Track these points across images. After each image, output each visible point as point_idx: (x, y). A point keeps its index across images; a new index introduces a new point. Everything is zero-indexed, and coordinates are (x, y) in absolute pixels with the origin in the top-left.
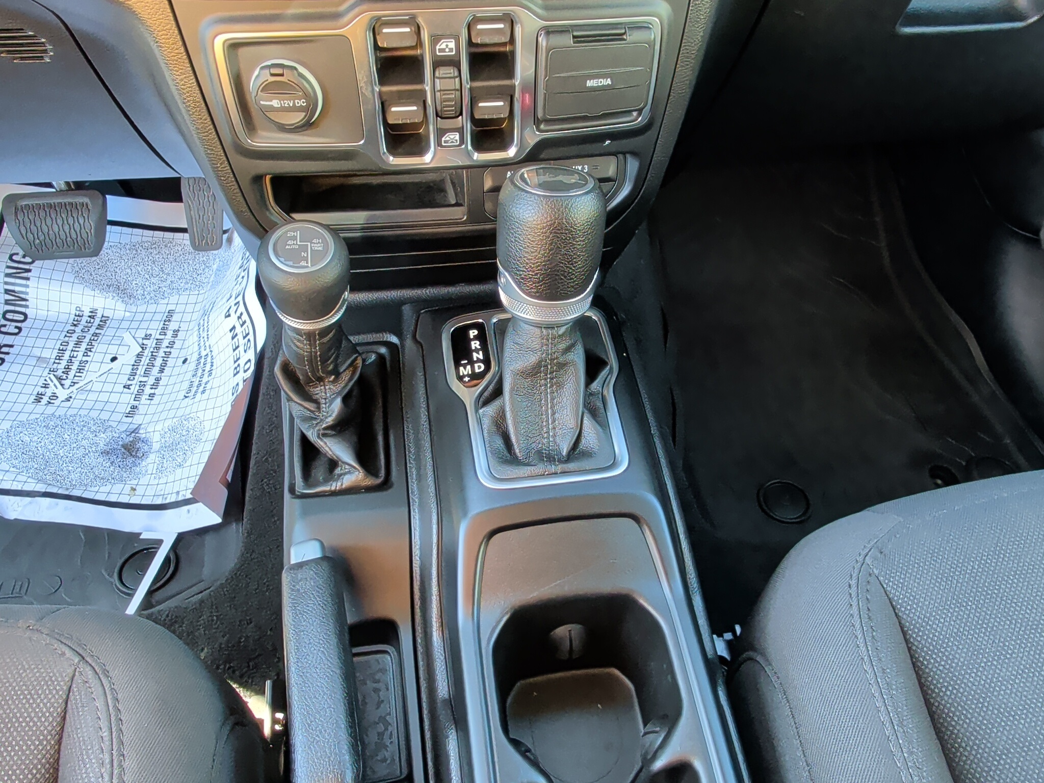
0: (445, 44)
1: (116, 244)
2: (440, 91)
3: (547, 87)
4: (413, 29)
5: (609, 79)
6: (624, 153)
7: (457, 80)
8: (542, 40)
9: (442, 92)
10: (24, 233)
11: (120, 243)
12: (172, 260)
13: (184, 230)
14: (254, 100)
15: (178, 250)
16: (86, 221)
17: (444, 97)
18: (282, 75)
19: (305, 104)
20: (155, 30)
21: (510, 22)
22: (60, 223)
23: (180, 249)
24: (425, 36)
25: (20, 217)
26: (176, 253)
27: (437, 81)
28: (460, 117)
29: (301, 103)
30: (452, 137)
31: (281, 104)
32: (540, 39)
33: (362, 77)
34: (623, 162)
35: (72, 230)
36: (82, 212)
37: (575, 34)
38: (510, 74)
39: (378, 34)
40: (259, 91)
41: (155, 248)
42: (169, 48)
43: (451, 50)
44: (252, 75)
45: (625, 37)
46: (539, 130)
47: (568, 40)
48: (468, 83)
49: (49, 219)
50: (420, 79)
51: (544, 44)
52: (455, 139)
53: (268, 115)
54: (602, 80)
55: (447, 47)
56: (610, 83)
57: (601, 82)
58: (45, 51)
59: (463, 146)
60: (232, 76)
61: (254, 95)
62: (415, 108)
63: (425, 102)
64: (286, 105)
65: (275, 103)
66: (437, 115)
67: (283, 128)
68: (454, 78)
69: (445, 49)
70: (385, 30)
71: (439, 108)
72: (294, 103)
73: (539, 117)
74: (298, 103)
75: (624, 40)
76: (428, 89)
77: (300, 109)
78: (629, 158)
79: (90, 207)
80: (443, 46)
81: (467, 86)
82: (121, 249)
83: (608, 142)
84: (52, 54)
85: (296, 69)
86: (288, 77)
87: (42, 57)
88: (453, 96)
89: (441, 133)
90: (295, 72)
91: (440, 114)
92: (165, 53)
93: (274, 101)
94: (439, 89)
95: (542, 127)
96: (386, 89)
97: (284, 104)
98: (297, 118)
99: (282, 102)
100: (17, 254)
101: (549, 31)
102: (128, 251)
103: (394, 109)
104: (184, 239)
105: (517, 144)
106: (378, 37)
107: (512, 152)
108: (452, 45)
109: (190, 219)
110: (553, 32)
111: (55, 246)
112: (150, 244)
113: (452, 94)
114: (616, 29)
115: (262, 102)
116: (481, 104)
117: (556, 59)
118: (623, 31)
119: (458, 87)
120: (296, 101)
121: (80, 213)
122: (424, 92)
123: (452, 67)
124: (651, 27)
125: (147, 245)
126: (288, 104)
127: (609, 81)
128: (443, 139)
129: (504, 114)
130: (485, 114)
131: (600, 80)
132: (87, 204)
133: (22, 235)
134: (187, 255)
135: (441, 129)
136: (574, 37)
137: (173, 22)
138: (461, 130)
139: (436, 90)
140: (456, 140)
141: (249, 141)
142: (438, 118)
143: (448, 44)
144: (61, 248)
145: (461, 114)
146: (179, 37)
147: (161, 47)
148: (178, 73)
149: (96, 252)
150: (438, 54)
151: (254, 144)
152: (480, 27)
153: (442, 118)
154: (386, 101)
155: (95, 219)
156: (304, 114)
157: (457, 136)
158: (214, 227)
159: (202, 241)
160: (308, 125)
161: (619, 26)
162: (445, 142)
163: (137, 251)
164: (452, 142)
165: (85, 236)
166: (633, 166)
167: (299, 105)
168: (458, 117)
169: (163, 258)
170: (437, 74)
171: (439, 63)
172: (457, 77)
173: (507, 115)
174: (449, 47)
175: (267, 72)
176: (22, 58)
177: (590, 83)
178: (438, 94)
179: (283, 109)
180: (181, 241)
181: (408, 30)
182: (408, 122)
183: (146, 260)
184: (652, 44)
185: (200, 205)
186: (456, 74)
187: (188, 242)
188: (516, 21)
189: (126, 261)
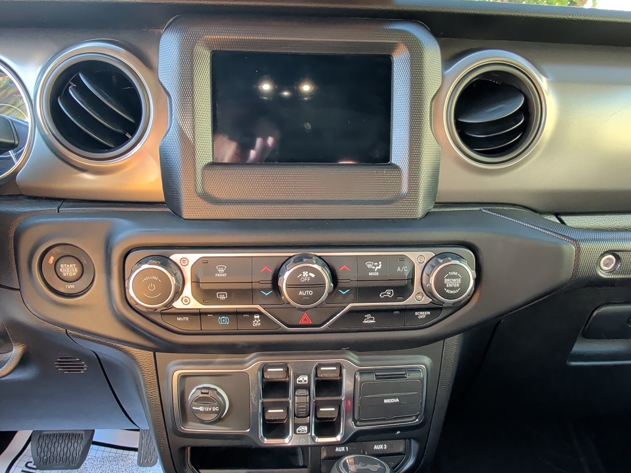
0: (302, 378)
1: (92, 457)
2: (297, 403)
3: (360, 403)
4: (285, 369)
5: (397, 399)
6: (409, 439)
7: (308, 397)
8: (358, 377)
9: (298, 404)
10: (39, 451)
11: (95, 457)
12: (123, 469)
13: (135, 450)
14: (189, 406)
15: (129, 463)
16: (79, 445)
17: (299, 406)
18: (208, 393)
19: (218, 410)
20: (143, 367)
21: (340, 367)
22: (62, 447)
23: (130, 462)
24: (291, 373)
25: (41, 441)
26: (128, 465)
27: (296, 398)
28: (308, 417)
29: (216, 409)
30: (303, 428)
31: (204, 409)
32: (357, 376)
33: (253, 395)
34: (409, 443)
35: (68, 451)
36: (78, 440)
37: (377, 374)
38: (339, 393)
39: (265, 372)
40: (194, 401)
41: (115, 461)
42: (148, 376)
43: (305, 381)
44: (191, 391)
45: (406, 376)
46: (356, 425)
47: (372, 377)
48: (314, 398)
49: (57, 444)
50: (287, 396)
51: (359, 379)
52: (305, 429)
53: (196, 415)
54: (393, 399)
55: (303, 379)
56: (398, 401)
57: (393, 400)
58: (83, 368)
59: (309, 434)
60: (180, 392)
61: (190, 403)
62: (282, 411)
63: (288, 408)
64: (207, 410)
65: (201, 409)
66: (295, 416)
67: (203, 422)
68: (306, 396)
69: (302, 381)
70: (269, 370)
71: (296, 412)
72: (212, 409)
73: (356, 419)
74: (214, 409)
75: (406, 377)
76: (291, 401)
77: (215, 412)
78: (413, 442)
79: (84, 436)
80: (301, 379)
81: (313, 400)
82: (94, 461)
83: (398, 432)
84: (86, 369)
85: (216, 390)
86: (211, 394)
87: (80, 370)
88: (305, 406)
89: (296, 426)
90: (215, 392)
91: (296, 415)
92: (146, 379)
93: (200, 407)
94: (297, 402)
95: (358, 423)
96: (265, 400)
97: (206, 409)
98: (213, 417)
99: (205, 408)
100: (31, 462)
101: (362, 372)
102: (98, 463)
103: (269, 411)
104: (134, 455)
105: (342, 434)
106: (265, 374)
107: (338, 438)
108: (306, 378)
109: (141, 444)
110: (363, 373)
111: (55, 461)
112: (113, 458)
113: (304, 405)
114: (401, 371)
115: (193, 408)
116: (321, 409)
117: (366, 388)
118: (404, 373)
119: (308, 401)
120: (213, 408)
121: (76, 440)
122: (289, 402)
123: (305, 390)
124: (421, 370)
125: (111, 459)
126: (208, 409)
127: (397, 400)
128: (297, 430)
129: (335, 415)
130: (323, 415)
131: (392, 399)
132: (82, 435)
133: (38, 453)
134: (134, 467)
135: (296, 424)
136: (376, 376)
137: (154, 364)
138: (308, 425)
139: (295, 402)
140: (305, 431)
141: (182, 428)
142: (295, 417)
143: (304, 378)
144: (58, 462)
145: (309, 415)
146: (155, 371)
147: (144, 375)
148: (150, 389)
149: (78, 467)
150: (298, 383)
151: (185, 429)
152: (322, 369)
153: (297, 417)
154: (266, 407)
155: (84, 444)
156: (217, 415)
157: (306, 428)
158: (154, 451)
159: (145, 460)
160: (219, 420)
161: (402, 370)
162: (299, 431)
163: (104, 462)
164: (303, 431)
165: (74, 455)
166: (415, 446)
167: (215, 410)
168: (307, 417)
169: (118, 468)
170: (296, 394)
171: (297, 387)
172: (308, 395)
173: (336, 416)
174: (304, 379)
175: (199, 391)
176: (69, 371)
177: (386, 401)
178: (296, 405)
179: (205, 412)
180: (132, 457)
181: (282, 370)
182: (277, 418)
183: (108, 469)
184: (422, 380)
185: (149, 436)
186: (308, 394)
187: (136, 458)
188: (343, 367)
189: (96, 469)
